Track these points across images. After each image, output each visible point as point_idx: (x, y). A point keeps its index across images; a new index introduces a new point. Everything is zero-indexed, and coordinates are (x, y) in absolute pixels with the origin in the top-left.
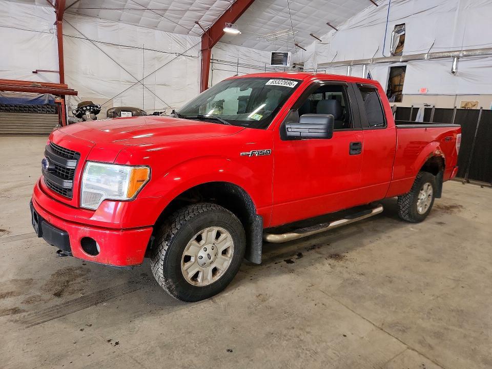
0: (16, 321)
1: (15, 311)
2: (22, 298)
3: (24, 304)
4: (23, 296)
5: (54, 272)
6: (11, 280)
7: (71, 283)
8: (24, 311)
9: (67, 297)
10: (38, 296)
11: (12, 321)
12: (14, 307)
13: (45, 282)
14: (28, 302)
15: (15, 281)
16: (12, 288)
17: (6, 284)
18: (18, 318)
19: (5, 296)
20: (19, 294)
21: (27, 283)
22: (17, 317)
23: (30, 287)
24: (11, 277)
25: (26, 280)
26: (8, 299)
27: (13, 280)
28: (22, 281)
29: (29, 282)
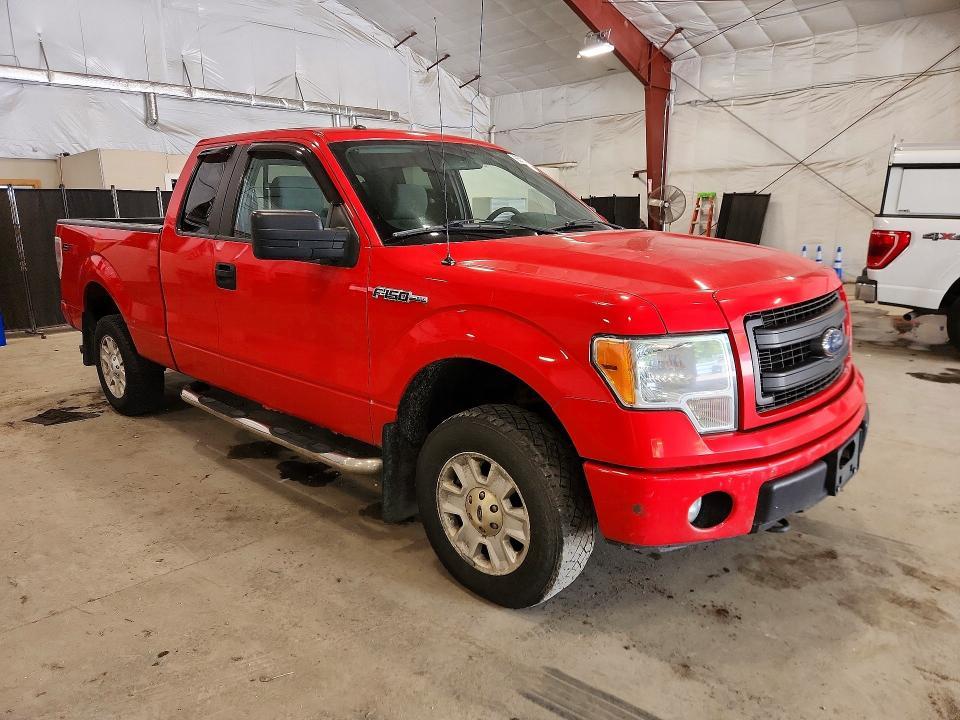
0: (918, 559)
1: (910, 572)
2: (885, 583)
3: (891, 572)
4: (883, 586)
5: (792, 591)
6: (876, 628)
7: (790, 558)
8: (898, 564)
9: (822, 544)
10: (860, 571)
11: (924, 563)
12: (908, 577)
13: (825, 584)
14: (883, 572)
15: (870, 620)
16: (885, 610)
17: (892, 624)
18: (914, 561)
19: (908, 602)
20: (884, 592)
21: (852, 602)
22: (914, 563)
23: (857, 590)
24: (870, 634)
25: (851, 608)
26: (906, 594)
27: (872, 625)
28: (858, 613)
29: (849, 602)
